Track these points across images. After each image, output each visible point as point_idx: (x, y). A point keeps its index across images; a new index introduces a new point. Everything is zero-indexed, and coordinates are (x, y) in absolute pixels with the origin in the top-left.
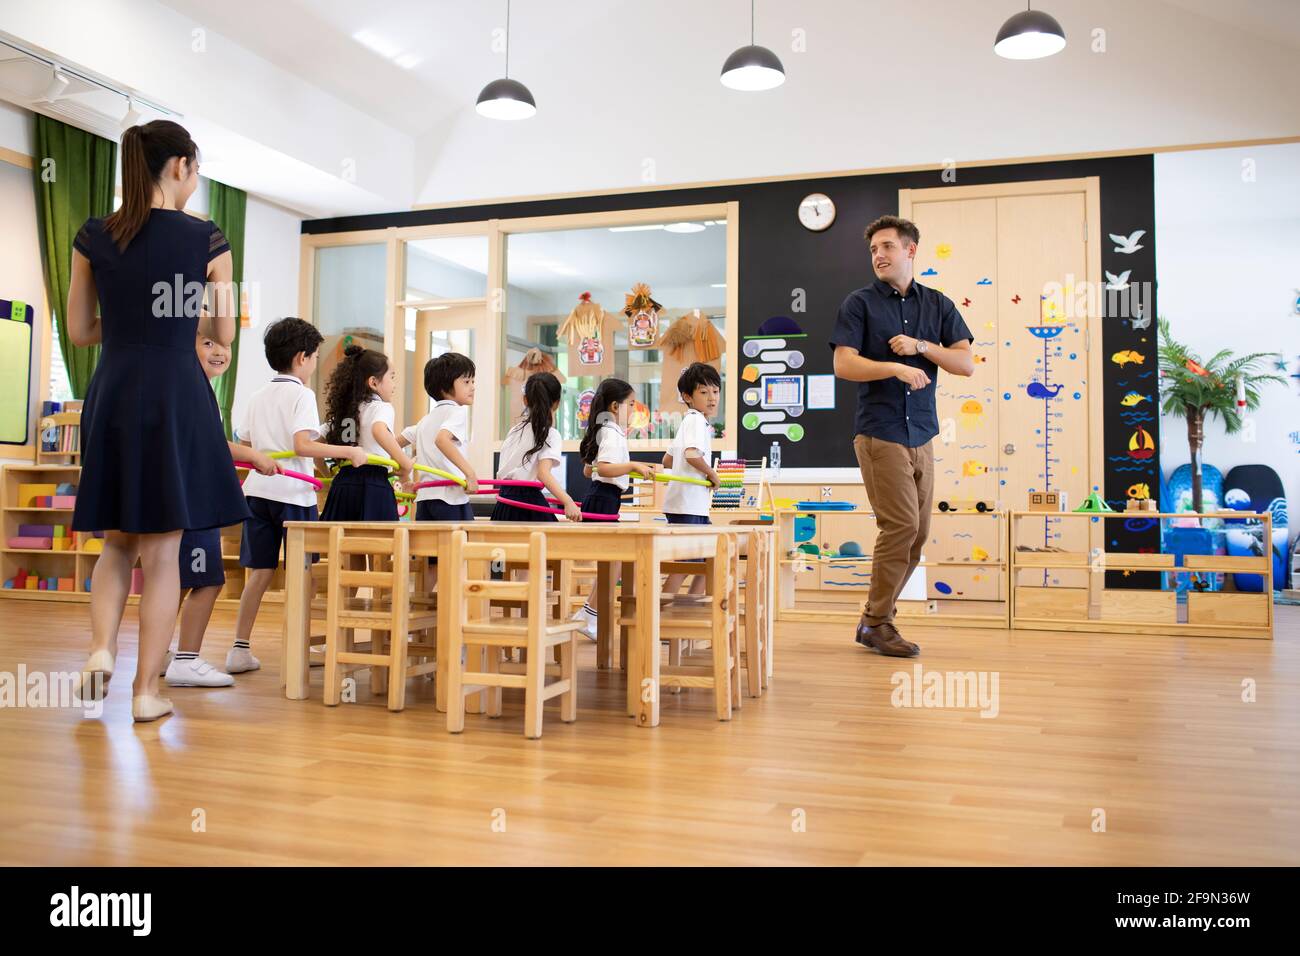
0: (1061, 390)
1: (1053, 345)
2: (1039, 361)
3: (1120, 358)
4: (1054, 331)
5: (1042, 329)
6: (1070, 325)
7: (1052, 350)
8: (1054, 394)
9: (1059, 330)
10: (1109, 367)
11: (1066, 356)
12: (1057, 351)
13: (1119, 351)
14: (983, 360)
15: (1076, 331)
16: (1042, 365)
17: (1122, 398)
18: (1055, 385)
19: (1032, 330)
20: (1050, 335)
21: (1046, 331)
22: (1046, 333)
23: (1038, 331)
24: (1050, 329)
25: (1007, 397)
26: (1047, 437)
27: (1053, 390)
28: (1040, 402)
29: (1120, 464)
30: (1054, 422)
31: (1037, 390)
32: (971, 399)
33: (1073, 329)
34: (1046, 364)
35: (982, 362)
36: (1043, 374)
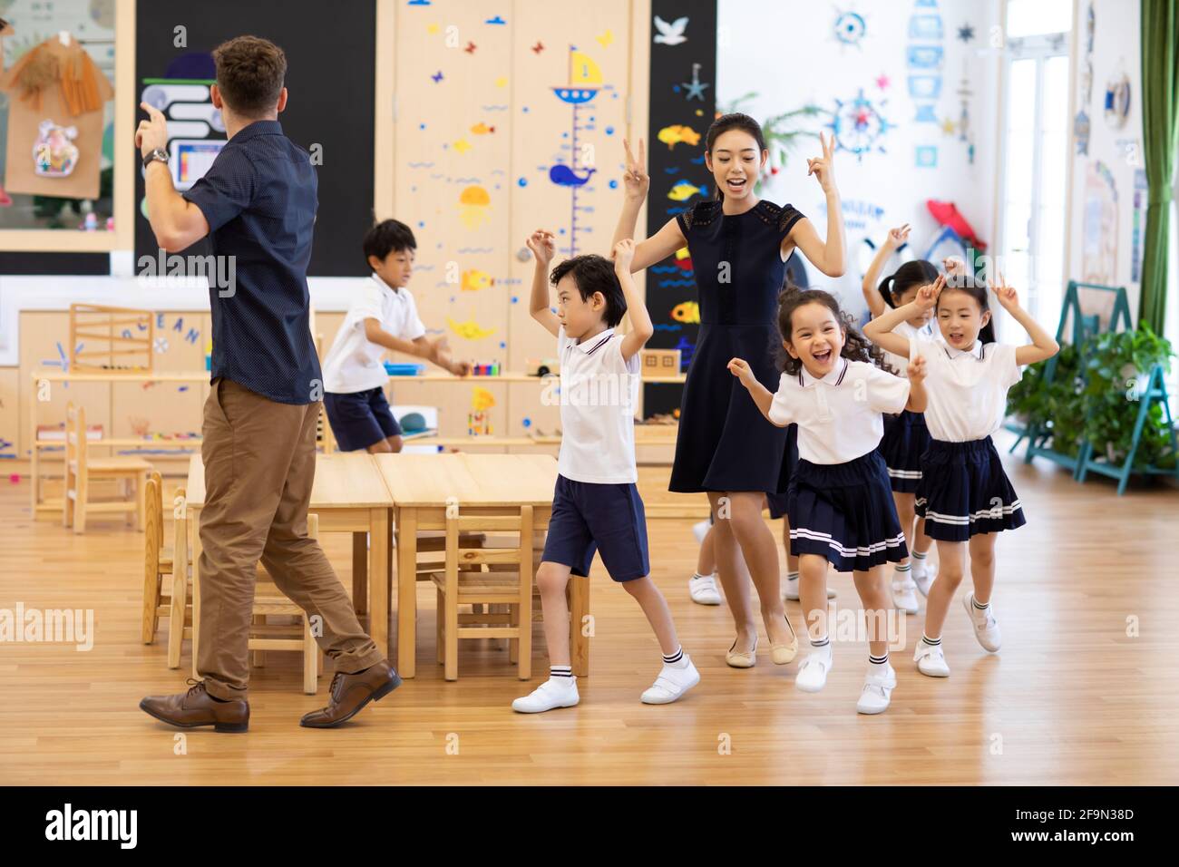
0: (593, 175)
1: (584, 112)
2: (565, 135)
3: (670, 135)
4: (586, 95)
5: (570, 91)
6: (608, 87)
7: (583, 122)
8: (583, 181)
9: (593, 93)
10: (655, 146)
11: (601, 129)
12: (590, 123)
13: (667, 125)
14: (492, 130)
15: (615, 96)
16: (569, 141)
17: (670, 189)
18: (585, 169)
19: (558, 92)
20: (581, 100)
21: (576, 95)
22: (576, 98)
23: (565, 94)
24: (581, 91)
25: (522, 183)
26: (574, 239)
27: (582, 175)
28: (565, 191)
29: (666, 276)
30: (584, 219)
31: (562, 175)
32: (474, 184)
33: (610, 93)
34: (575, 139)
35: (489, 135)
36: (569, 153)
